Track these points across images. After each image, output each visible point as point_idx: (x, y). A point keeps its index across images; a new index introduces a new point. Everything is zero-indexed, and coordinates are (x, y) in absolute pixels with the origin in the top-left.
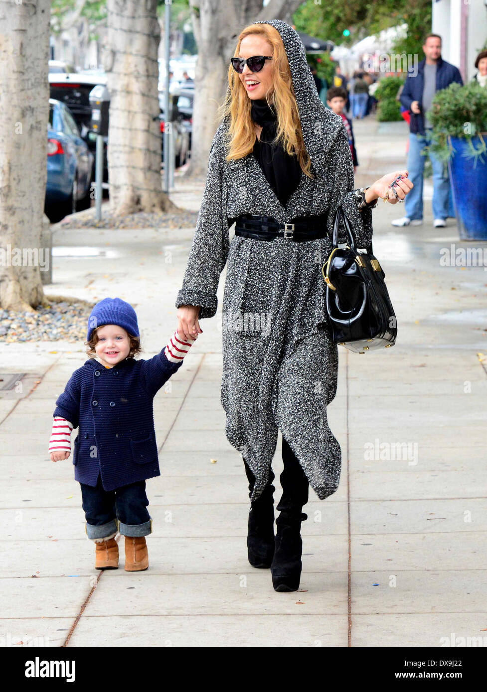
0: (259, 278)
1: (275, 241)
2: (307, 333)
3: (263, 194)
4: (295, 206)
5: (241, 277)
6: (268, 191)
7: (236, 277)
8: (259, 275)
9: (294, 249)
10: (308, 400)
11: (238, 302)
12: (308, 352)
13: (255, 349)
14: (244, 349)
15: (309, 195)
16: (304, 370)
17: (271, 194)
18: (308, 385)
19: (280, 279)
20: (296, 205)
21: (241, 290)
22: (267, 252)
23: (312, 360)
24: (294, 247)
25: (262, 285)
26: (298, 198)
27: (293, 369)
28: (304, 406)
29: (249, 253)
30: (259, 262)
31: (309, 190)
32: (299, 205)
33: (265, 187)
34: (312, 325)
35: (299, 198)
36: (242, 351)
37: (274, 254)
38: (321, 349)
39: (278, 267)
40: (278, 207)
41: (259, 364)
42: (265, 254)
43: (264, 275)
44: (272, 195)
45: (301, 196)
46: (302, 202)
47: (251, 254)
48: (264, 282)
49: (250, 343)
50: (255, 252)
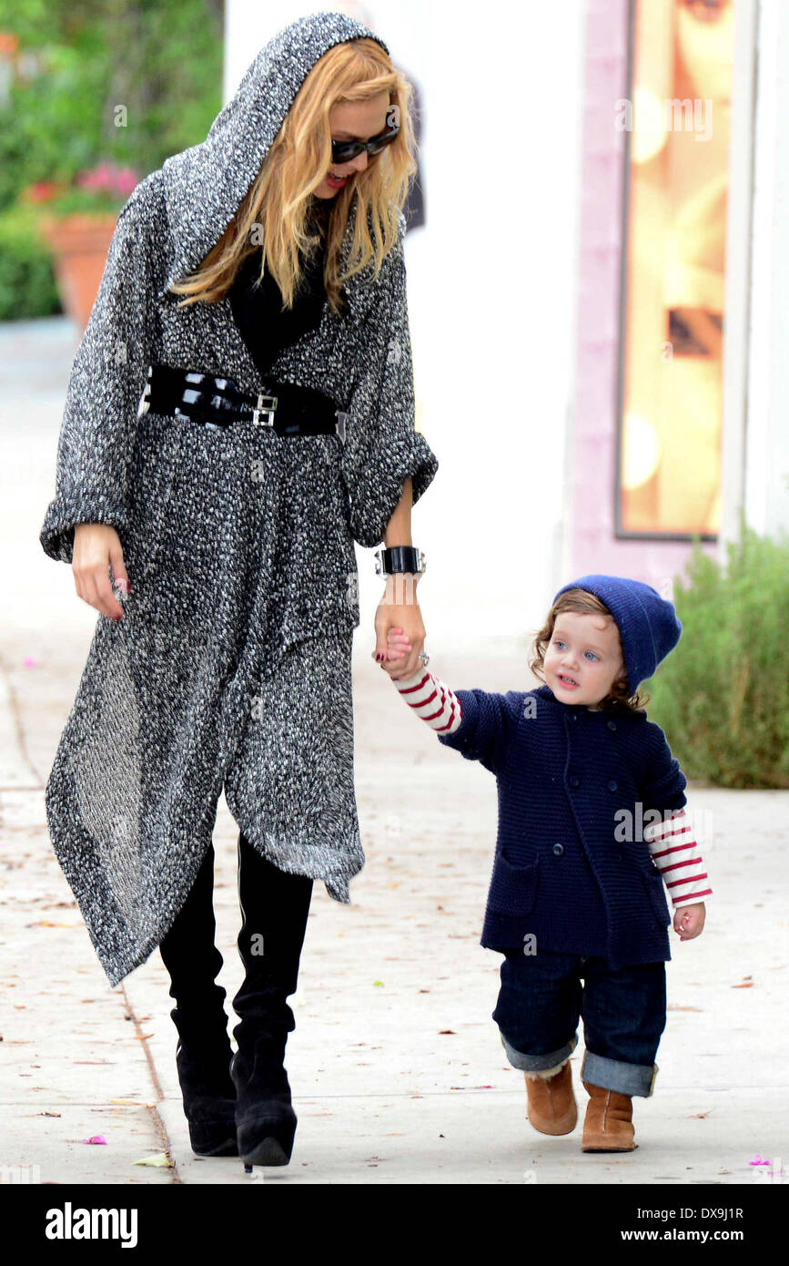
0: (196, 502)
1: (230, 431)
2: (309, 630)
3: (218, 336)
4: (286, 373)
5: (156, 497)
6: (228, 331)
7: (146, 496)
8: (197, 495)
9: (268, 451)
10: (305, 774)
11: (149, 548)
12: (304, 672)
13: (175, 654)
14: (151, 649)
15: (319, 361)
16: (298, 710)
17: (234, 340)
18: (305, 743)
19: (242, 510)
20: (288, 372)
21: (155, 523)
22: (213, 448)
23: (312, 690)
24: (269, 445)
25: (202, 517)
26: (297, 360)
27: (276, 706)
28: (295, 783)
29: (177, 447)
30: (196, 468)
31: (321, 351)
32: (294, 374)
33: (224, 323)
34: (321, 615)
35: (300, 360)
36: (145, 655)
37: (229, 456)
38: (329, 670)
39: (236, 485)
40: (245, 369)
41: (178, 685)
42: (209, 451)
43: (206, 497)
44: (237, 342)
45: (303, 358)
46: (302, 371)
47: (181, 448)
48: (206, 510)
49: (164, 639)
50: (188, 446)
